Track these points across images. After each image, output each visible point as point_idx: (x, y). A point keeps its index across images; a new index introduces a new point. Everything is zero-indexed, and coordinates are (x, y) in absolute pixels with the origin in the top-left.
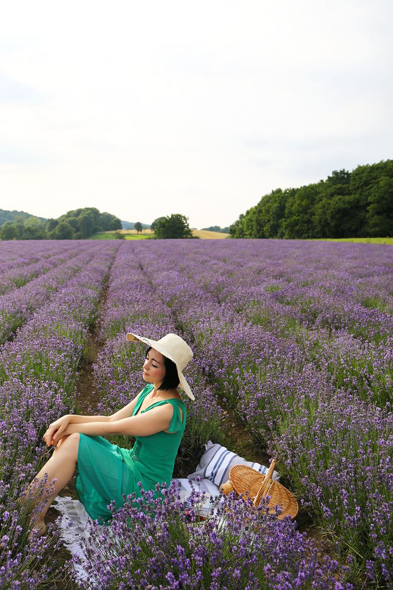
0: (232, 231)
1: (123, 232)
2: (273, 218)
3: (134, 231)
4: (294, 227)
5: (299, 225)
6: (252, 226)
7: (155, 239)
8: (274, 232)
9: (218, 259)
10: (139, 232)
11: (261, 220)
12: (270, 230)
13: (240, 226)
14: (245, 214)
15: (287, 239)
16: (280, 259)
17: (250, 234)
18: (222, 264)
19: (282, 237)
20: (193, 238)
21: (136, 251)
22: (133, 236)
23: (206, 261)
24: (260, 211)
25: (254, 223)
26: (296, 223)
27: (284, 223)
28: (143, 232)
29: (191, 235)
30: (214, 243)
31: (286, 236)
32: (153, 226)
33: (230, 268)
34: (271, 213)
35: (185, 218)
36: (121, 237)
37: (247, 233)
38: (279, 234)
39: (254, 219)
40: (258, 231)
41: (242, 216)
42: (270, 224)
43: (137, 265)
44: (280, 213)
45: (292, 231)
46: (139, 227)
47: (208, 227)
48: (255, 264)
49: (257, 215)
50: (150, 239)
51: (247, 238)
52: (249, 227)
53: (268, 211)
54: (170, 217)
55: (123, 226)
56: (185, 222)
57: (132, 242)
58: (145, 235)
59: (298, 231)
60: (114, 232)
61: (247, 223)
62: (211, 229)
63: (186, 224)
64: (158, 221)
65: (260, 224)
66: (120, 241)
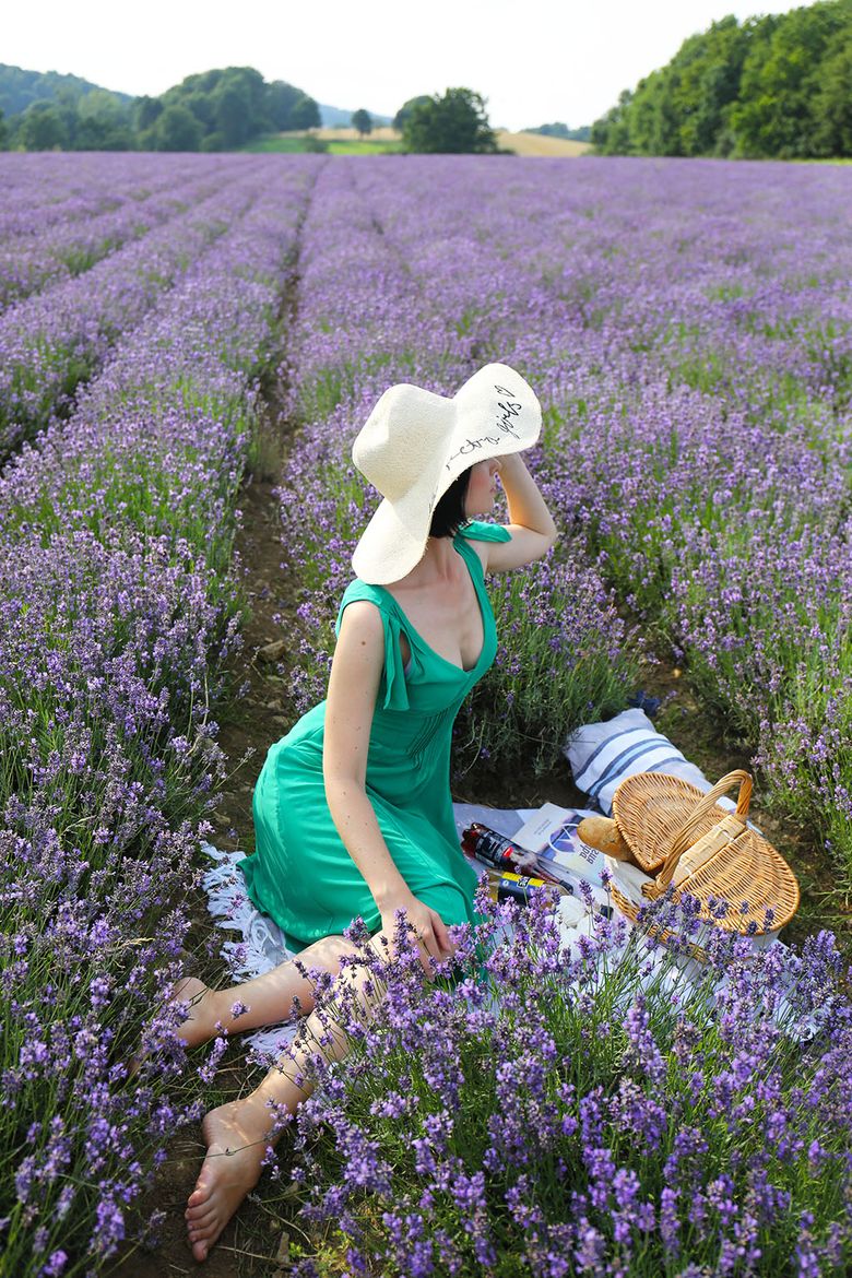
0: (599, 136)
1: (325, 133)
2: (708, 100)
3: (352, 133)
4: (758, 125)
5: (775, 120)
6: (651, 122)
7: (405, 154)
8: (707, 140)
9: (573, 208)
10: (365, 137)
11: (675, 106)
12: (695, 136)
13: (620, 122)
14: (633, 88)
15: (738, 159)
16: (730, 213)
17: (645, 146)
18: (582, 222)
19: (725, 153)
20: (497, 152)
21: (362, 185)
22: (358, 148)
23: (543, 214)
24: (676, 82)
25: (657, 115)
26: (767, 115)
27: (734, 114)
28: (375, 134)
29: (494, 144)
30: (558, 166)
31: (737, 152)
32: (400, 120)
33: (608, 234)
34: (703, 87)
35: (480, 100)
36: (319, 147)
37: (637, 142)
38: (719, 146)
39: (658, 103)
40: (666, 137)
41: (626, 96)
42: (698, 118)
43: (369, 222)
44: (727, 90)
45: (753, 136)
46: (363, 121)
47: (537, 124)
48: (670, 224)
49: (665, 92)
50: (391, 153)
51: (634, 155)
52: (645, 126)
53: (695, 81)
54: (443, 94)
55: (325, 118)
56: (479, 109)
57: (348, 163)
58: (378, 142)
59: (769, 139)
60: (302, 134)
61: (640, 114)
62: (546, 130)
63: (481, 117)
64: (412, 106)
65: (672, 118)
66: (320, 158)
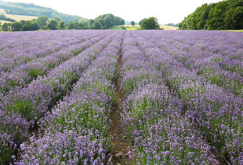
0: (180, 26)
1: (125, 26)
2: (202, 19)
3: (131, 26)
4: (213, 23)
5: (216, 22)
6: (191, 23)
7: (141, 29)
8: (202, 26)
9: (178, 41)
10: (133, 26)
11: (195, 20)
12: (200, 26)
13: (184, 23)
14: (187, 17)
16: (212, 41)
17: (189, 27)
18: (181, 44)
19: (206, 29)
20: (160, 29)
21: (134, 36)
22: (131, 28)
23: (172, 42)
24: (195, 16)
25: (192, 22)
26: (214, 21)
27: (208, 21)
28: (135, 26)
29: (159, 27)
30: (173, 32)
31: (208, 29)
32: (140, 23)
33: (187, 46)
34: (201, 16)
35: (156, 19)
36: (124, 28)
37: (188, 27)
38: (205, 27)
39: (192, 19)
40: (194, 26)
41: (185, 18)
42: (200, 22)
43: (135, 43)
44: (206, 16)
45: (212, 25)
46: (133, 23)
47: (168, 24)
48: (200, 44)
49: (193, 17)
50: (138, 29)
51: (187, 29)
53: (199, 15)
54: (149, 18)
55: (125, 23)
56: (156, 21)
57: (130, 31)
58: (136, 27)
59: (215, 26)
60: (121, 26)
61: (188, 21)
62: (169, 25)
63: (156, 22)
64: (143, 21)
65: (195, 22)
66: (125, 30)
